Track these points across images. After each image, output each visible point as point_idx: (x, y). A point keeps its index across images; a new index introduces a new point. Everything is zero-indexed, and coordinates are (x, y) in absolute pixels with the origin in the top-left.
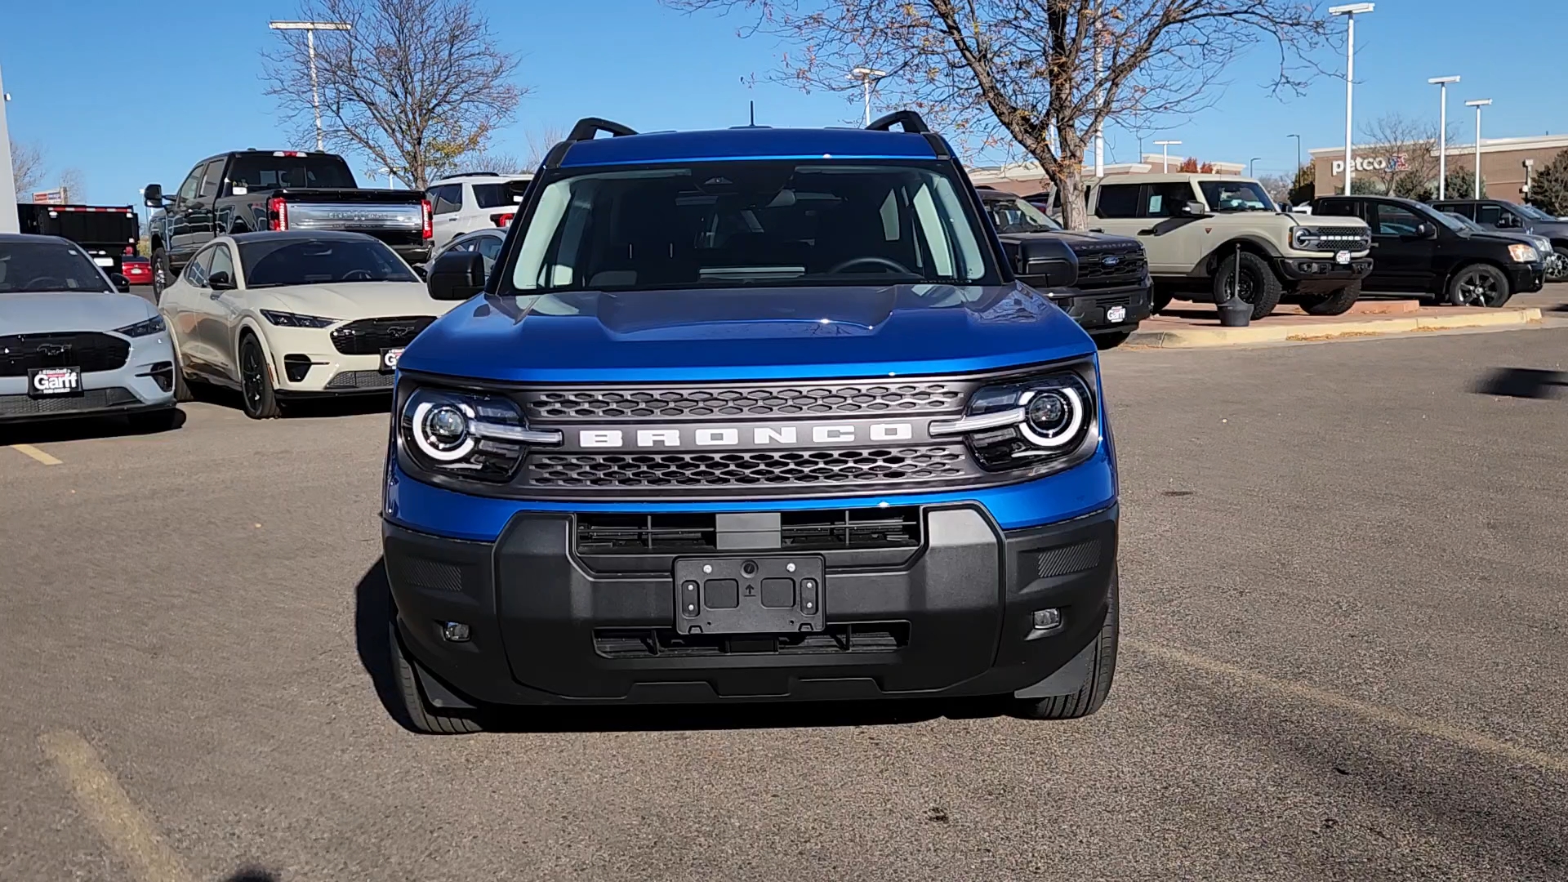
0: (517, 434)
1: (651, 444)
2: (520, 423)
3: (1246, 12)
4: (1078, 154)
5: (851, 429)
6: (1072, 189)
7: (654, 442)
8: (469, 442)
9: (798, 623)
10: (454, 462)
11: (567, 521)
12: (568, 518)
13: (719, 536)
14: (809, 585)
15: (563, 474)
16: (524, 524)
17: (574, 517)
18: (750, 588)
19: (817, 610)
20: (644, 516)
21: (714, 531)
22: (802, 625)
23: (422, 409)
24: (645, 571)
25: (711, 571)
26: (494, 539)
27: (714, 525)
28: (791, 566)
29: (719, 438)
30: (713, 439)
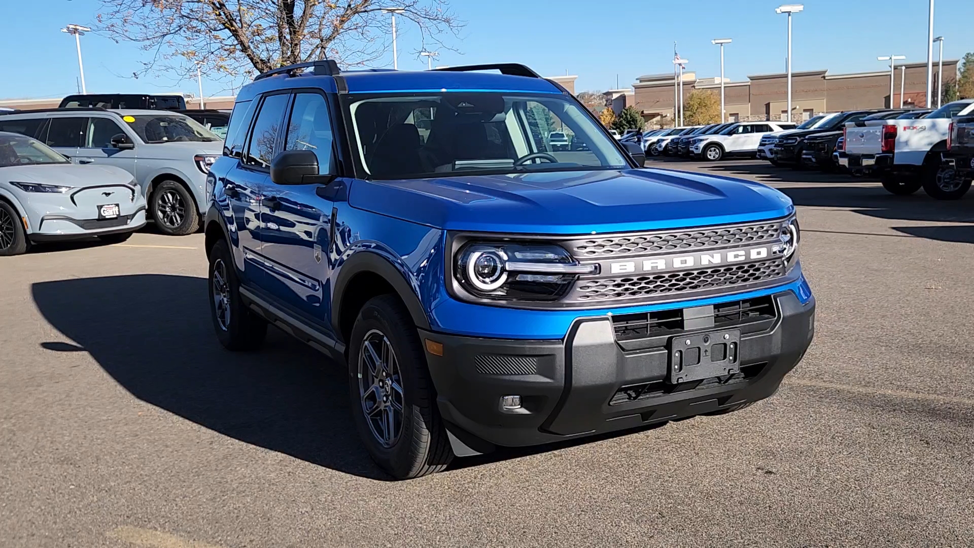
0: (560, 268)
1: (650, 269)
2: (562, 261)
5: (743, 253)
7: (652, 267)
8: (504, 277)
9: (727, 369)
10: (494, 290)
11: (608, 321)
12: (607, 319)
13: (685, 321)
14: (732, 346)
15: (597, 292)
16: (582, 325)
17: (610, 318)
18: (706, 351)
19: (735, 360)
20: (647, 313)
21: (682, 320)
22: (729, 370)
23: (475, 256)
24: (651, 347)
25: (689, 343)
26: (562, 337)
27: (682, 316)
28: (727, 336)
29: (686, 263)
30: (682, 263)
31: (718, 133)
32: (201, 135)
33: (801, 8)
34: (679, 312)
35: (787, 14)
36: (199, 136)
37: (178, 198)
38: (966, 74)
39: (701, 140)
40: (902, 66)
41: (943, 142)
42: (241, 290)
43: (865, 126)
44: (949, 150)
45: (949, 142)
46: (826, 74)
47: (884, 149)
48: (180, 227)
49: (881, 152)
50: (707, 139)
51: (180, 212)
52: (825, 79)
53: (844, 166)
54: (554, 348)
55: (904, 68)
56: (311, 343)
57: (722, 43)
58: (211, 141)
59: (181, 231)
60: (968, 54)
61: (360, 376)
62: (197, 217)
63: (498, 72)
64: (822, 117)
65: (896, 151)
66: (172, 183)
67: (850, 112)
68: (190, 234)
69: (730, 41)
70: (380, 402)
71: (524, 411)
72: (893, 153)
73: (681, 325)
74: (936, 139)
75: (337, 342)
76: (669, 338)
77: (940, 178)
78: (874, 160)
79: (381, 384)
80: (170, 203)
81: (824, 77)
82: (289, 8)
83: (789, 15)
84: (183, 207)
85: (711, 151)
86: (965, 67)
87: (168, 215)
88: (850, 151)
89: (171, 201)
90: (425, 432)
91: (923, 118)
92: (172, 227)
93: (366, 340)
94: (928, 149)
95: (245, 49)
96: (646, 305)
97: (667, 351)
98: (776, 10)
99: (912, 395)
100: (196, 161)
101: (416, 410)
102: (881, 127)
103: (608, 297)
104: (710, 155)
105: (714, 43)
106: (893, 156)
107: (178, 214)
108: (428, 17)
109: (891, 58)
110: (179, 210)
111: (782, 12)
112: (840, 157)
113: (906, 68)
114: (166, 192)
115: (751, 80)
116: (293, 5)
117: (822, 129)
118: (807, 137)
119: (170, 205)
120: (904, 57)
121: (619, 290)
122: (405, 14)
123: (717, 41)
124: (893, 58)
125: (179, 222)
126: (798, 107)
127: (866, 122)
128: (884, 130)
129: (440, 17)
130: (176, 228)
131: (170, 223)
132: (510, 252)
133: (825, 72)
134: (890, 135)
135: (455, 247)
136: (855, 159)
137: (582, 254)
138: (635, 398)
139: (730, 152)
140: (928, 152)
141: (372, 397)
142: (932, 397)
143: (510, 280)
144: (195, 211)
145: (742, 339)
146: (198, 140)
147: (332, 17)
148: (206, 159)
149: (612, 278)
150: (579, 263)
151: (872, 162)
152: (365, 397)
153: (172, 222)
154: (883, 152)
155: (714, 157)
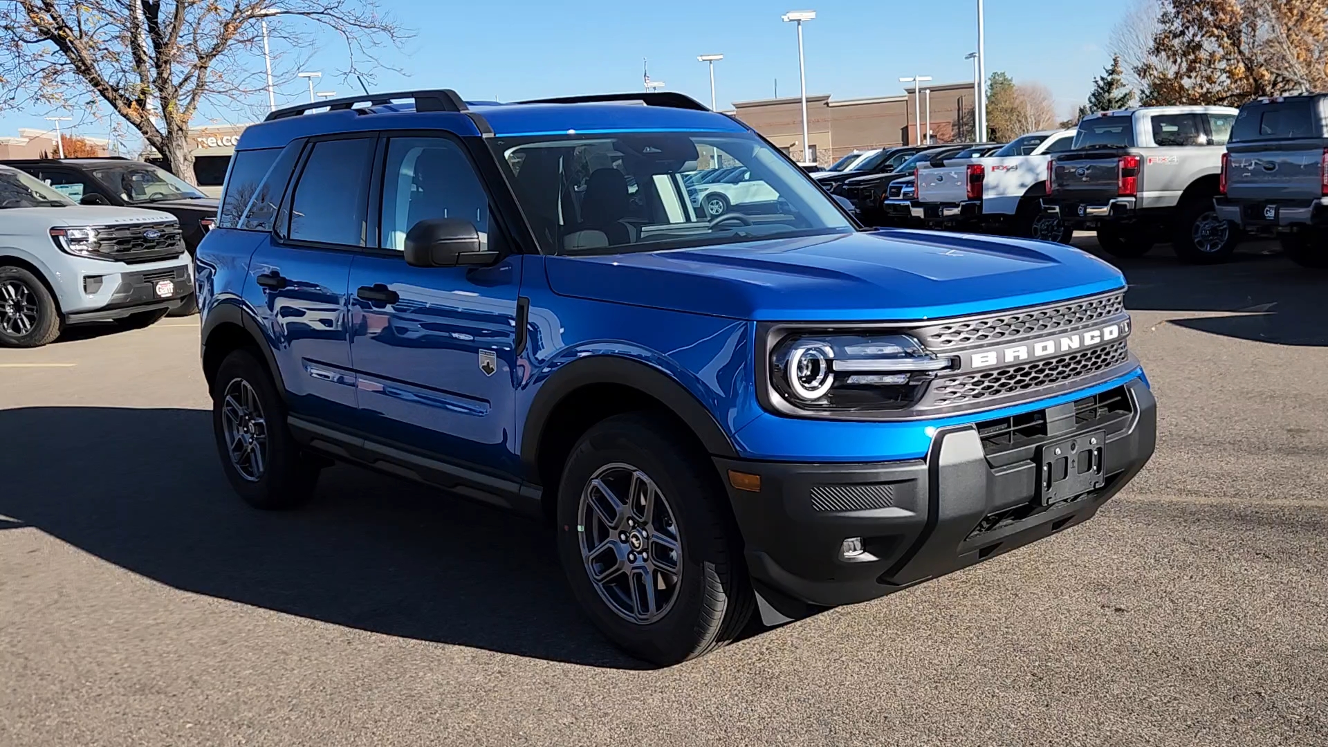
0: (908, 364)
1: (1010, 359)
2: (911, 355)
3: (322, 13)
4: (184, 128)
5: (1097, 333)
6: (182, 160)
7: (1013, 357)
8: (830, 380)
9: (1093, 483)
10: (819, 399)
11: (973, 431)
12: (971, 428)
13: (1048, 425)
14: (1096, 453)
15: (955, 393)
16: (947, 437)
17: (974, 426)
18: (1073, 461)
19: (1099, 470)
20: (1009, 418)
21: (1045, 423)
22: (1095, 483)
23: (797, 355)
24: (1019, 460)
25: (1059, 452)
26: (923, 456)
27: (1044, 418)
28: (1094, 440)
29: (1046, 349)
30: (1043, 350)
31: (719, 181)
32: (45, 198)
33: (813, 15)
34: (1042, 413)
35: (796, 22)
36: (41, 199)
37: (26, 292)
38: (993, 99)
39: (701, 190)
40: (925, 89)
41: (1040, 185)
42: (291, 420)
43: (942, 165)
44: (1050, 195)
45: (1048, 183)
46: (829, 101)
47: (970, 195)
48: (30, 335)
49: (967, 199)
50: (706, 189)
51: (30, 313)
52: (828, 106)
53: (919, 217)
54: (917, 470)
55: (928, 91)
56: (460, 490)
57: (710, 61)
58: (65, 206)
59: (33, 341)
60: (994, 73)
61: (580, 528)
62: (58, 319)
63: (641, 104)
64: (858, 156)
65: (985, 197)
66: (15, 270)
67: (894, 149)
68: (45, 345)
69: (721, 57)
70: (622, 563)
71: (868, 557)
72: (981, 199)
73: (1043, 429)
74: (1030, 180)
75: (521, 485)
76: (1037, 447)
77: (1036, 229)
78: (960, 209)
79: (623, 537)
80: (12, 300)
81: (827, 104)
82: (152, 11)
83: (799, 24)
84: (34, 304)
85: (712, 204)
86: (992, 89)
87: (9, 319)
88: (924, 199)
89: (14, 297)
90: (722, 597)
91: (990, 155)
92: (18, 335)
93: (596, 478)
94: (1021, 192)
95: (84, 69)
96: (1005, 407)
97: (1034, 465)
98: (783, 17)
99: (1203, 500)
100: (53, 237)
101: (710, 568)
102: (966, 167)
103: (967, 399)
104: (712, 210)
105: (700, 60)
106: (982, 204)
107: (25, 315)
108: (358, 23)
109: (914, 80)
110: (28, 309)
111: (791, 20)
112: (913, 206)
113: (931, 91)
114: (4, 285)
115: (737, 108)
116: (156, 7)
117: (863, 171)
118: (846, 182)
119: (12, 303)
120: (930, 78)
121: (978, 389)
122: (323, 20)
123: (705, 58)
124: (918, 79)
125: (28, 327)
126: (797, 143)
127: (945, 162)
128: (969, 171)
129: (377, 23)
130: (24, 337)
131: (13, 329)
132: (837, 346)
133: (828, 97)
134: (977, 176)
135: (771, 341)
136: (932, 209)
137: (936, 345)
138: (988, 529)
139: (737, 205)
140: (1022, 197)
141: (608, 558)
142: (1226, 500)
143: (836, 384)
144: (54, 310)
145: (1107, 442)
146: (38, 204)
147: (211, 26)
148: (69, 232)
149: (970, 375)
150: (936, 356)
151: (956, 211)
152: (591, 558)
153: (16, 328)
154: (970, 199)
155: (717, 211)
